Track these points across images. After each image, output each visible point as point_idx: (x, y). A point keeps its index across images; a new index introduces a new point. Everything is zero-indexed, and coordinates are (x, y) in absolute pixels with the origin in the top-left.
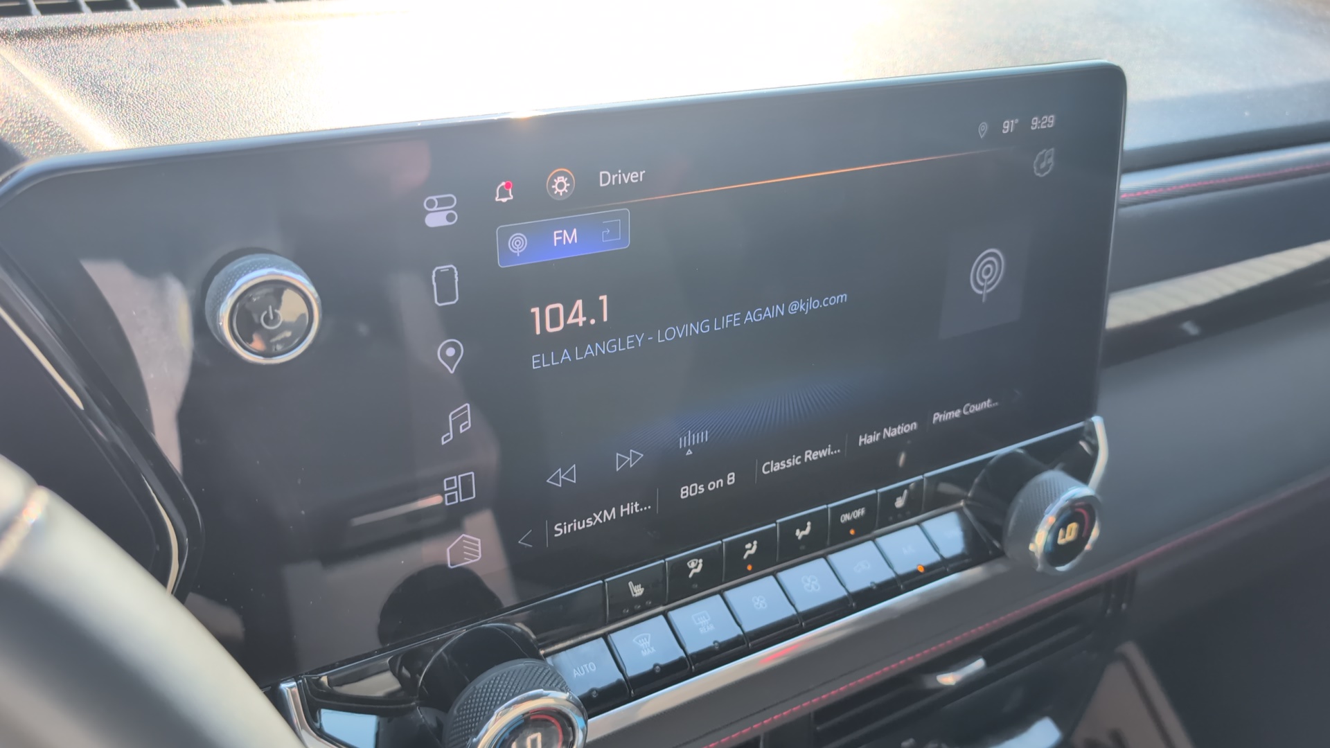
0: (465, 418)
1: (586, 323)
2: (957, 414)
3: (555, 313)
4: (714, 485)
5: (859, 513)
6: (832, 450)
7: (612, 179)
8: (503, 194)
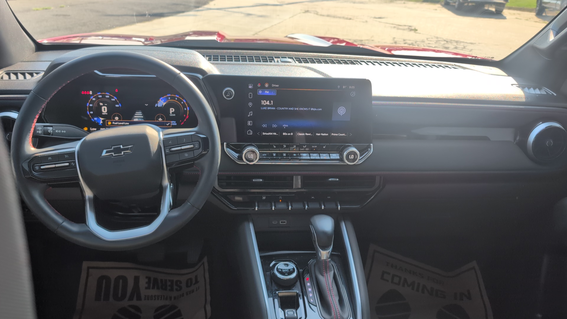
0: (251, 113)
1: (269, 104)
2: (337, 135)
3: (265, 102)
4: (289, 134)
5: (316, 147)
6: (311, 134)
7: (274, 86)
8: (259, 85)
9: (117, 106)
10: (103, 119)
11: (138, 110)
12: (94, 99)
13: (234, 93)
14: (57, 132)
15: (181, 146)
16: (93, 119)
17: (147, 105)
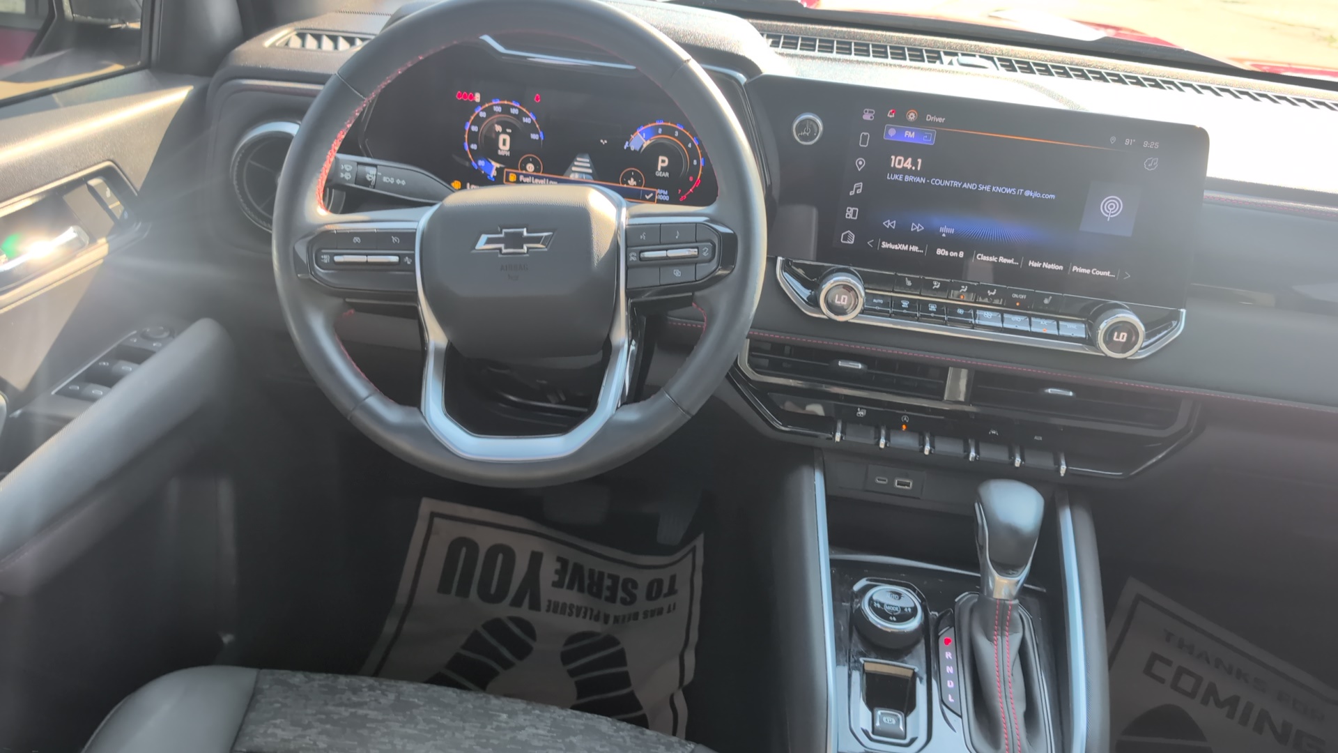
0: (859, 188)
1: (911, 168)
2: (1088, 271)
3: (900, 161)
4: (953, 254)
5: (1023, 297)
6: (1014, 261)
7: (931, 119)
8: (891, 114)
9: (534, 136)
10: (498, 165)
11: (582, 152)
12: (483, 115)
13: (821, 128)
14: (386, 183)
15: (667, 250)
16: (477, 163)
17: (604, 142)
